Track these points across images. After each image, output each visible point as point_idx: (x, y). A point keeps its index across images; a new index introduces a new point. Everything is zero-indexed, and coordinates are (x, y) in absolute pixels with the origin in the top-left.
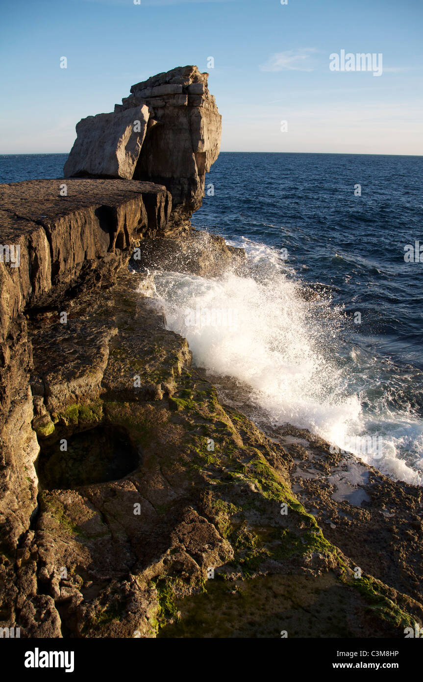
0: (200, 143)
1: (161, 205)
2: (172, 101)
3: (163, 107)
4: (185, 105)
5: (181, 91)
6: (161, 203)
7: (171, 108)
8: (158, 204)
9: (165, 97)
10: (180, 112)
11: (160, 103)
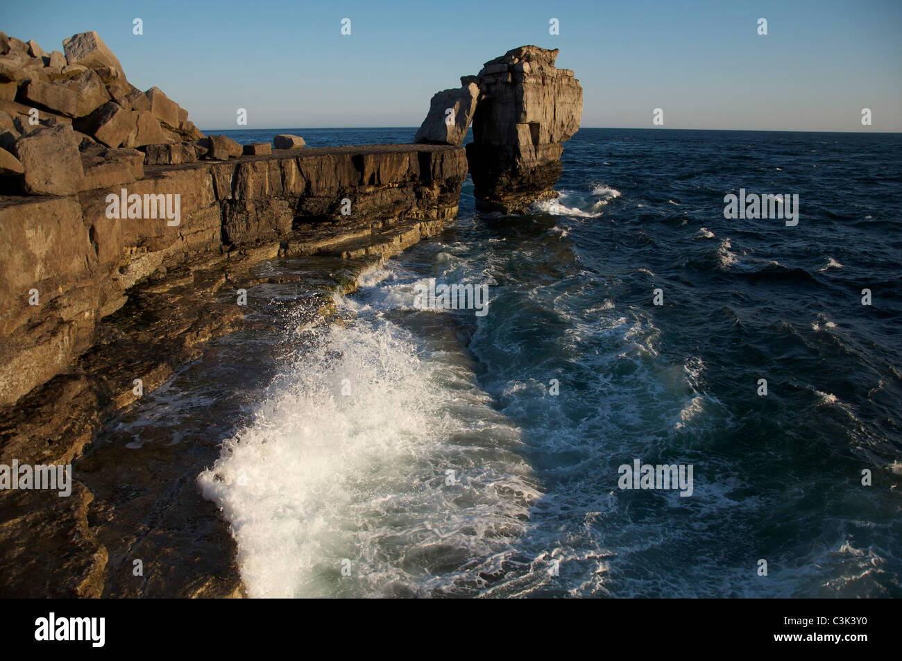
0: (522, 115)
1: (435, 162)
2: (500, 78)
3: (495, 83)
4: (509, 82)
5: (506, 69)
6: (436, 160)
7: (500, 84)
8: (433, 161)
9: (496, 75)
10: (507, 88)
11: (491, 80)
